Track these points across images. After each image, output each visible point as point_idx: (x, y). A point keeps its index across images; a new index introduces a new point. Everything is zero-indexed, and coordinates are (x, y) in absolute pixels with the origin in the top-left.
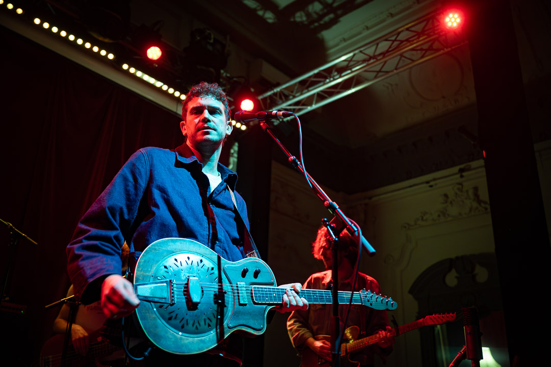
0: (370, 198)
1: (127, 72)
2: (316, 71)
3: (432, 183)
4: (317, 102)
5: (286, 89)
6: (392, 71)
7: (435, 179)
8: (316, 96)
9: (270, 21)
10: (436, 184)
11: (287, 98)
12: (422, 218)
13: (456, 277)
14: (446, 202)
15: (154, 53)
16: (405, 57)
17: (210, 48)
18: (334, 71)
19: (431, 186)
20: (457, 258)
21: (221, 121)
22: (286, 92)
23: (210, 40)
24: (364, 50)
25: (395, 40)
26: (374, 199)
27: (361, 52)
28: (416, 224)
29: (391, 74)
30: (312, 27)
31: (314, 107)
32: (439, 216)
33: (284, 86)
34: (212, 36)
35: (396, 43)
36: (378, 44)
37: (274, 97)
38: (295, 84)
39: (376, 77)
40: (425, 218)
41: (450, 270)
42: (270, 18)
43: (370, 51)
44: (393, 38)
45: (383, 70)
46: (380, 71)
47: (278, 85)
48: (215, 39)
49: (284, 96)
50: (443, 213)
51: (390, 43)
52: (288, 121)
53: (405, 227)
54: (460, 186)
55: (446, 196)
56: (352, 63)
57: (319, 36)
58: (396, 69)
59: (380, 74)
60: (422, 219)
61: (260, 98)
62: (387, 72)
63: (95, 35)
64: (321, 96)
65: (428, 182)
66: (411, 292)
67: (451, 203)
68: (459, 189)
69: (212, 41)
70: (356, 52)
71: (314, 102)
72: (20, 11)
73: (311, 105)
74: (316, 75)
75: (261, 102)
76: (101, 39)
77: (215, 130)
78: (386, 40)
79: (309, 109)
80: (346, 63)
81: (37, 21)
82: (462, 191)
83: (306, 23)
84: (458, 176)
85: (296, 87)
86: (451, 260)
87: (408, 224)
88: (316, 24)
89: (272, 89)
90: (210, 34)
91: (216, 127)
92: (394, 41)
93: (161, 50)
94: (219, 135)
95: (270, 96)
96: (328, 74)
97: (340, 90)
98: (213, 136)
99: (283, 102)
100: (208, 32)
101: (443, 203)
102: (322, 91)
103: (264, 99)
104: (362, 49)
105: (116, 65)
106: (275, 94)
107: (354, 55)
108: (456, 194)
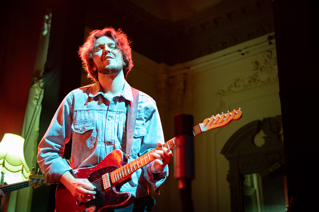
0: (189, 68)
3: (243, 51)
7: (246, 48)
10: (248, 52)
12: (235, 84)
13: (264, 137)
14: (257, 69)
19: (243, 54)
20: (265, 119)
26: (192, 68)
28: (229, 91)
32: (250, 82)
40: (237, 85)
41: (258, 132)
50: (254, 79)
53: (220, 93)
54: (270, 54)
55: (257, 63)
60: (235, 86)
65: (240, 51)
66: (223, 152)
67: (261, 69)
68: (268, 56)
82: (271, 58)
84: (267, 43)
86: (259, 122)
87: (223, 91)
101: (254, 70)
108: (266, 61)
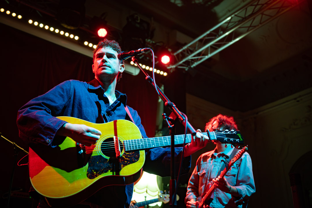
1: (87, 47)
2: (208, 32)
3: (298, 99)
4: (211, 52)
5: (190, 46)
6: (258, 25)
7: (300, 96)
8: (209, 49)
9: (179, 5)
10: (302, 100)
11: (192, 52)
15: (102, 32)
16: (265, 15)
17: (138, 26)
18: (220, 31)
19: (298, 101)
21: (115, 62)
22: (191, 49)
23: (138, 20)
24: (238, 14)
25: (257, 4)
27: (236, 15)
29: (257, 27)
30: (207, 5)
31: (210, 56)
33: (189, 45)
34: (139, 18)
35: (258, 7)
36: (246, 9)
37: (184, 53)
38: (196, 43)
39: (248, 31)
42: (179, 4)
43: (242, 14)
44: (256, 3)
45: (252, 25)
46: (250, 26)
47: (185, 44)
48: (141, 20)
49: (190, 51)
51: (254, 7)
52: (194, 67)
56: (230, 24)
57: (213, 10)
58: (260, 23)
59: (251, 28)
61: (175, 54)
62: (255, 27)
63: (66, 26)
64: (213, 48)
65: (295, 99)
69: (139, 21)
70: (233, 16)
71: (209, 53)
72: (20, 17)
73: (207, 54)
74: (208, 35)
75: (176, 57)
76: (69, 28)
77: (110, 67)
78: (252, 5)
79: (207, 57)
80: (227, 24)
81: (30, 22)
83: (202, 3)
85: (197, 45)
87: (285, 128)
88: (209, 3)
89: (182, 48)
90: (137, 17)
91: (111, 66)
92: (256, 6)
93: (107, 30)
94: (112, 70)
95: (181, 53)
96: (216, 33)
97: (226, 42)
98: (108, 71)
99: (190, 55)
100: (136, 16)
101: (307, 112)
102: (213, 45)
103: (178, 55)
104: (236, 14)
105: (80, 43)
106: (184, 51)
107: (232, 18)
